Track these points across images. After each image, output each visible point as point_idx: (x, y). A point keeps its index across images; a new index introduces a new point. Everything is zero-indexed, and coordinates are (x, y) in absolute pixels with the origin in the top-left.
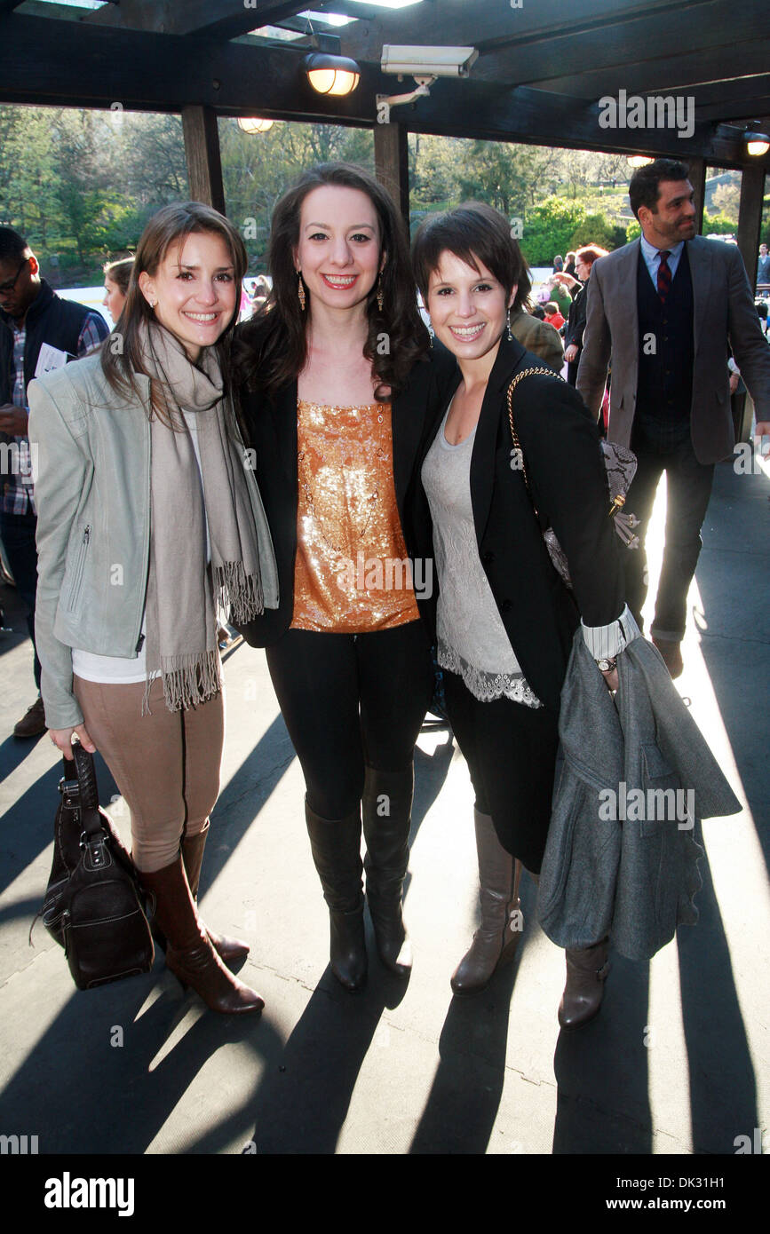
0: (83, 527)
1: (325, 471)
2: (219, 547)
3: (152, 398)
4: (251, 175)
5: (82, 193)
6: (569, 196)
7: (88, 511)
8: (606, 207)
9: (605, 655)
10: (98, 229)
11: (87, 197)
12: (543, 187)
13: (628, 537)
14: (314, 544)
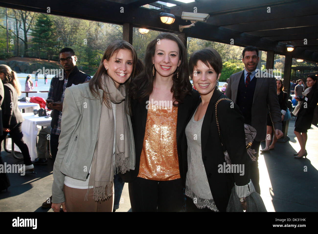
0: (75, 135)
1: (155, 126)
2: (118, 147)
3: (103, 97)
4: (140, 49)
5: (92, 50)
6: (232, 62)
7: (78, 130)
8: (243, 66)
9: (242, 196)
10: (95, 60)
11: (93, 51)
12: (224, 59)
13: (252, 157)
14: (149, 150)
